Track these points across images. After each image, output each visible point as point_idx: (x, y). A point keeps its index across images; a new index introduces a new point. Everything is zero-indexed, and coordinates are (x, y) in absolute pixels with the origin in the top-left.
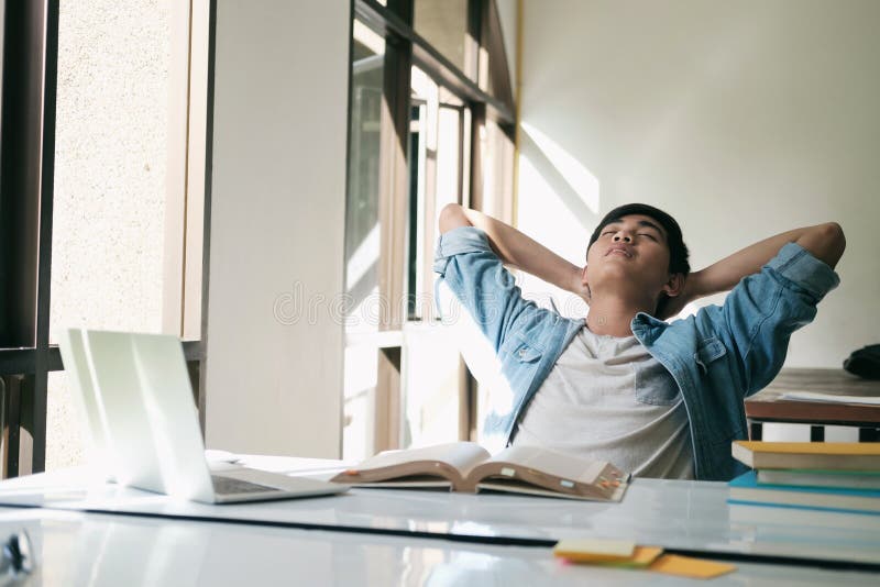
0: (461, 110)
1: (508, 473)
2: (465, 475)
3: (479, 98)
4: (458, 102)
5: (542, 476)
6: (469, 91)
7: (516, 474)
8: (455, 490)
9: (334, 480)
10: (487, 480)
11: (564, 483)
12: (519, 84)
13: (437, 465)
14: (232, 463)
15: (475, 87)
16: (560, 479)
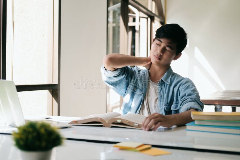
0: (147, 18)
1: (119, 121)
2: (107, 122)
3: (152, 15)
4: (146, 16)
5: (129, 122)
6: (149, 13)
7: (121, 121)
8: (104, 126)
9: (70, 124)
10: (114, 123)
11: (135, 124)
12: (166, 11)
13: (99, 119)
14: (48, 118)
15: (151, 12)
16: (135, 123)
